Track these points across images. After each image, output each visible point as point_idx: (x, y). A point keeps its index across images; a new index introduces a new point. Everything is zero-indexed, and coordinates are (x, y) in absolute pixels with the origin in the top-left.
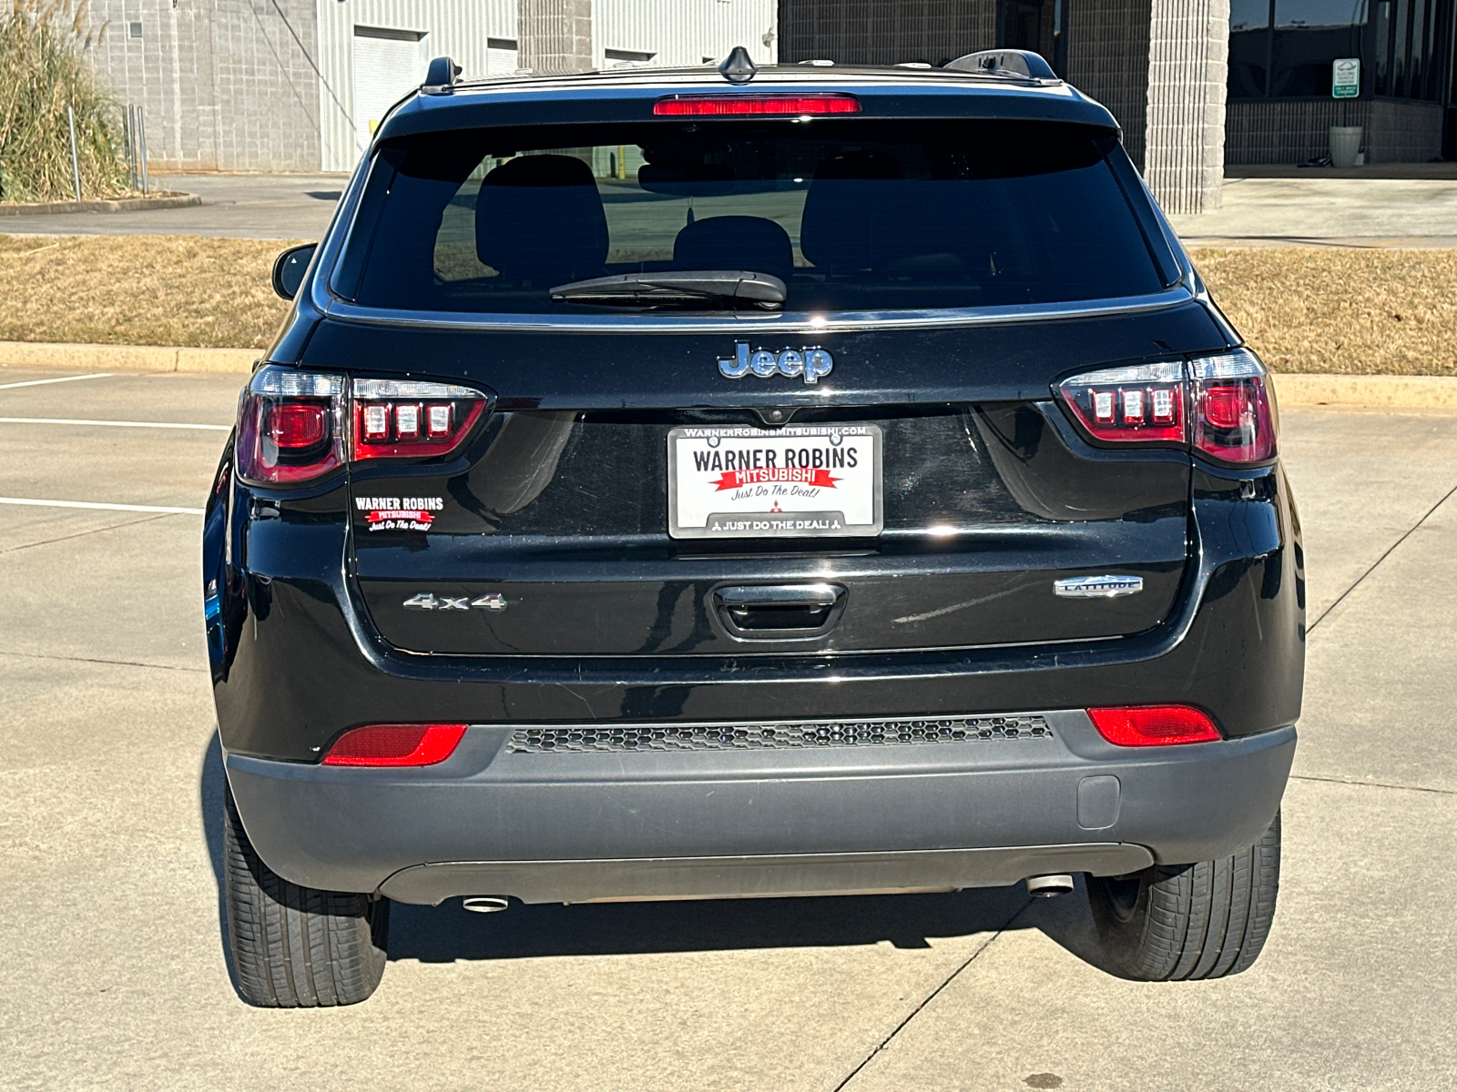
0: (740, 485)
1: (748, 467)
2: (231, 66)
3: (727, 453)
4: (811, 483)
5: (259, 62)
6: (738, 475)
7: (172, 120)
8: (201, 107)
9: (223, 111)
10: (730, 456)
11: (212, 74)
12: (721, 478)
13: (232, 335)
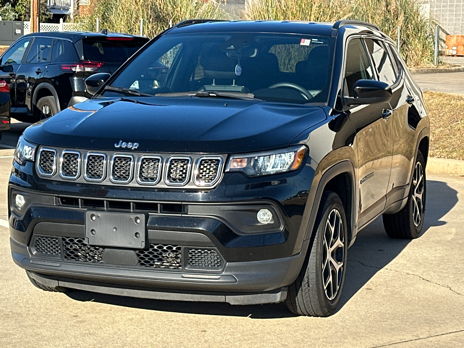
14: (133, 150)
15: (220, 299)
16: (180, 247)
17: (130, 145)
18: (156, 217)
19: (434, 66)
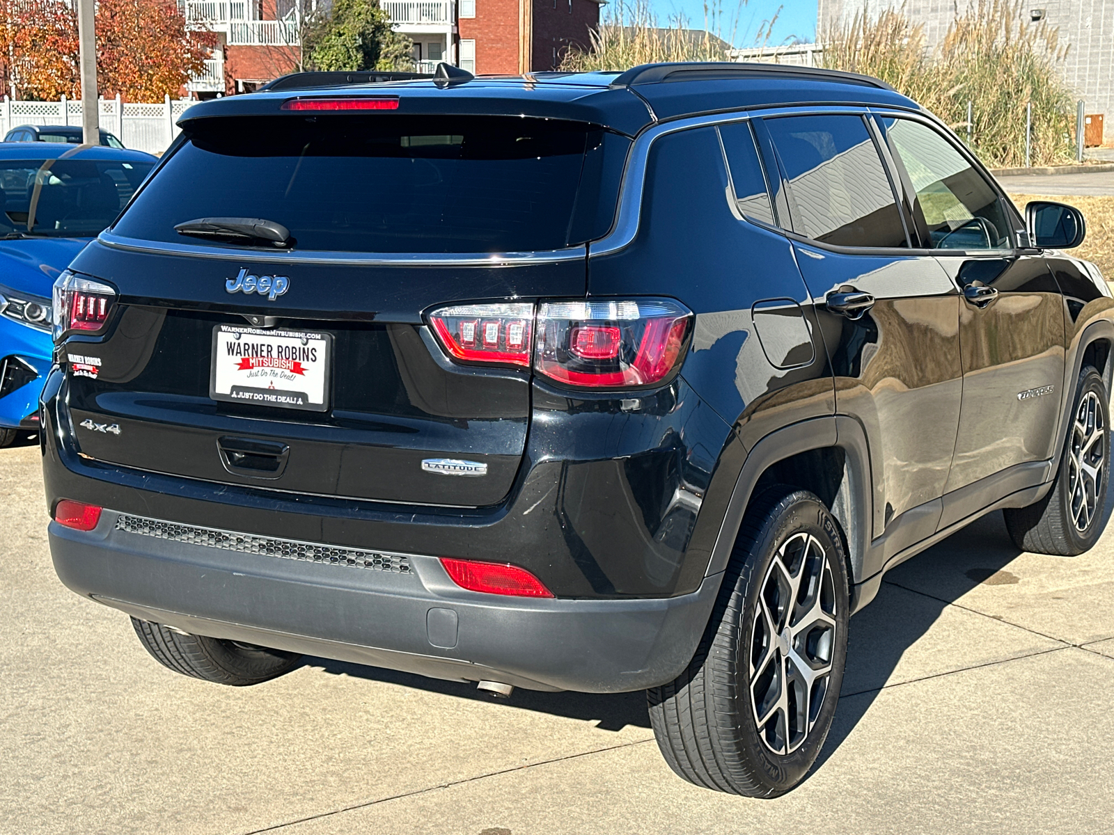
0: (252, 368)
1: (257, 355)
3: (245, 344)
4: (291, 371)
6: (251, 361)
10: (247, 347)
12: (241, 362)
19: (1077, 163)
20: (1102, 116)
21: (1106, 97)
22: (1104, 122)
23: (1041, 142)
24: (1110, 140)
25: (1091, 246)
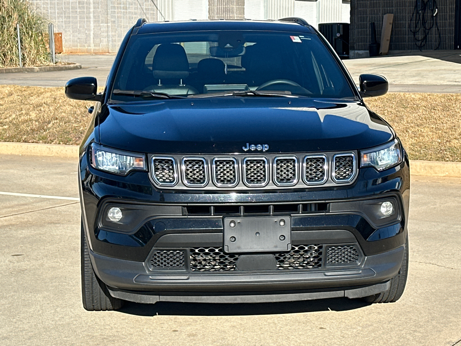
2: (116, 6)
5: (129, 4)
7: (89, 30)
8: (102, 24)
9: (112, 26)
11: (107, 9)
13: (13, 136)
14: (264, 152)
15: (339, 294)
16: (322, 246)
17: (259, 147)
18: (299, 218)
19: (52, 64)
20: (61, 34)
21: (62, 22)
22: (63, 38)
23: (28, 50)
24: (67, 49)
25: (81, 122)
